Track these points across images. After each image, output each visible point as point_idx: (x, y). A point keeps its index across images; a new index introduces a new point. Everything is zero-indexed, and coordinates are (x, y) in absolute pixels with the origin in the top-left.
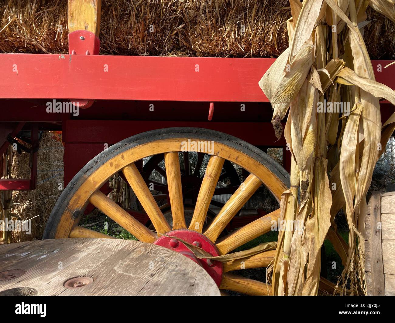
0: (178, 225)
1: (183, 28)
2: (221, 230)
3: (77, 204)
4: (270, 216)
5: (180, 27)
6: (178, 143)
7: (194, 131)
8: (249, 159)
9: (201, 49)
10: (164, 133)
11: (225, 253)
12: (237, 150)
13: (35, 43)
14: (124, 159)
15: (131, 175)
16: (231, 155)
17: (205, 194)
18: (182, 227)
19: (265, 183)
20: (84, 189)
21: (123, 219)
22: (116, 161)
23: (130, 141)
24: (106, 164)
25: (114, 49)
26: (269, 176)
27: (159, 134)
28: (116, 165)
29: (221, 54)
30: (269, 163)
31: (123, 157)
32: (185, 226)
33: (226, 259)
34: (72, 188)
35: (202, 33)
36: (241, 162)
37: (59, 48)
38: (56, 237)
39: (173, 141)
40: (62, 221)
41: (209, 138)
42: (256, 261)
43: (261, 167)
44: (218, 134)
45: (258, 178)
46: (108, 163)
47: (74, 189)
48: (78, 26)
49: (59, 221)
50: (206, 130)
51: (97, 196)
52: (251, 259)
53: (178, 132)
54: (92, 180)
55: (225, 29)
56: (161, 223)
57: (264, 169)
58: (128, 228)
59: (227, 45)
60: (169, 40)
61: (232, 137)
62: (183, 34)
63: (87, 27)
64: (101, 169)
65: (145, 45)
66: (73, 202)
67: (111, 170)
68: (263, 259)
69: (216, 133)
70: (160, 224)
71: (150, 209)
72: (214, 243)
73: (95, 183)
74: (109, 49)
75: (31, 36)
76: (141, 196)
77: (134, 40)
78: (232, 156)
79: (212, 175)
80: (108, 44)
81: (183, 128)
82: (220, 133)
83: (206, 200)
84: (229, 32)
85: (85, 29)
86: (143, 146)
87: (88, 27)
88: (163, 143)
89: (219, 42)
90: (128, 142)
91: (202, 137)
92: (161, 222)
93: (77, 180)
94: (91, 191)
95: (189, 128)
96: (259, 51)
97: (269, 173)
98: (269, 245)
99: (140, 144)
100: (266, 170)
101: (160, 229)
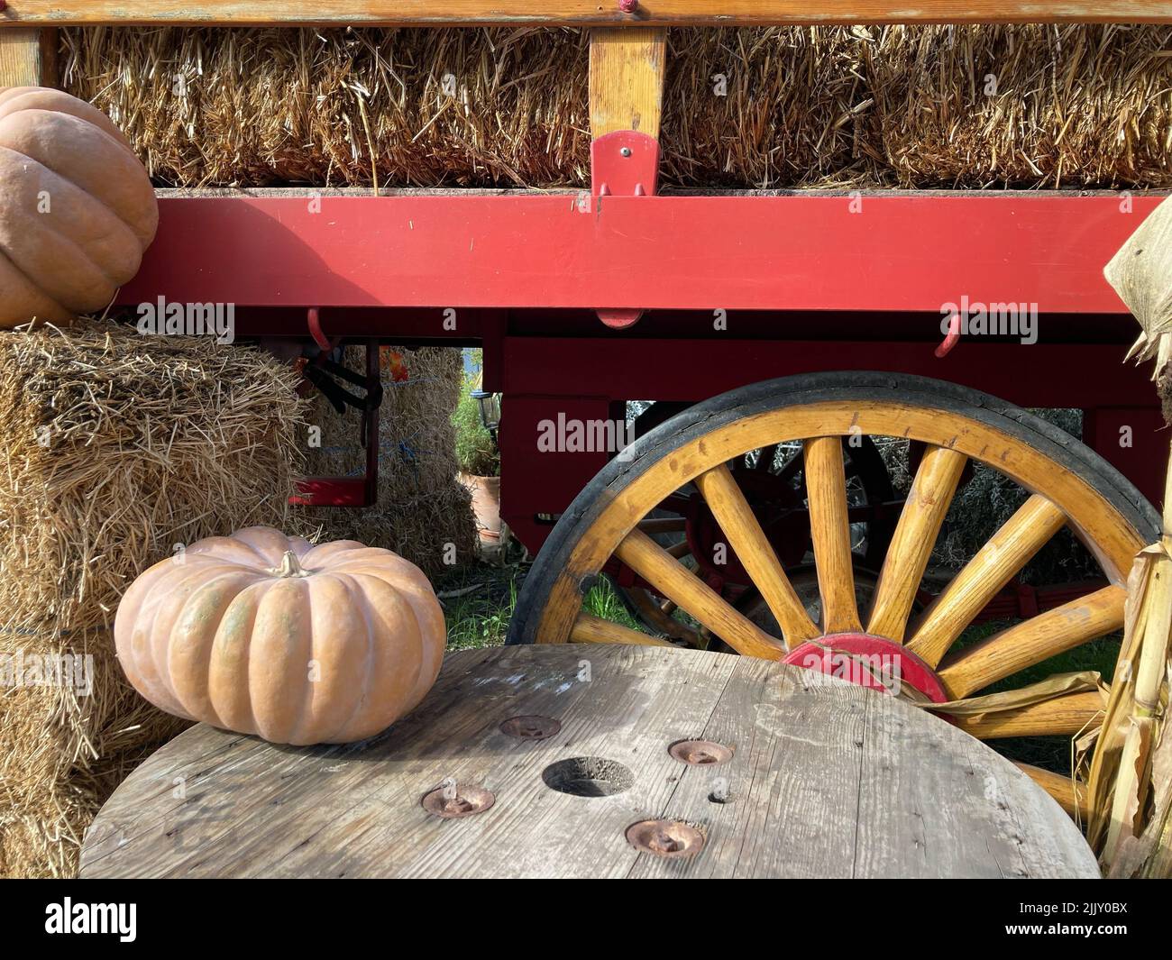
0: (842, 620)
1: (868, 110)
2: (952, 638)
3: (590, 559)
4: (1085, 606)
5: (857, 109)
6: (847, 412)
7: (892, 382)
8: (1037, 458)
9: (915, 166)
10: (810, 387)
11: (963, 696)
12: (1004, 433)
13: (496, 162)
14: (704, 453)
15: (721, 492)
16: (987, 446)
17: (916, 546)
18: (851, 626)
19: (1077, 520)
20: (606, 525)
21: (702, 600)
22: (684, 456)
23: (721, 408)
24: (659, 465)
25: (689, 172)
26: (1090, 502)
27: (798, 388)
28: (684, 466)
29: (971, 181)
30: (1092, 469)
31: (702, 447)
32: (859, 624)
33: (968, 710)
34: (578, 520)
35: (921, 122)
36: (1014, 464)
37: (551, 173)
38: (539, 639)
39: (834, 407)
40: (552, 601)
41: (931, 402)
42: (1043, 717)
43: (1070, 479)
44: (955, 392)
45: (1059, 506)
46: (666, 462)
47: (582, 524)
48: (615, 120)
49: (546, 601)
50: (921, 380)
51: (637, 541)
52: (1031, 712)
53: (846, 384)
54: (625, 502)
55: (989, 113)
56: (797, 616)
57: (1075, 483)
58: (713, 624)
59: (990, 157)
60: (827, 142)
61: (993, 399)
62: (866, 126)
63: (636, 123)
64: (649, 475)
65: (767, 158)
66: (579, 555)
67: (672, 479)
68: (1064, 715)
69: (950, 389)
70: (795, 617)
71: (771, 580)
72: (935, 668)
73: (634, 510)
74: (675, 172)
75: (486, 143)
76: (747, 546)
77: (739, 147)
78: (991, 450)
79: (935, 497)
80: (674, 161)
81: (862, 373)
82: (960, 389)
83: (917, 560)
84: (999, 124)
85: (631, 129)
86: (753, 420)
87: (639, 122)
88: (806, 414)
89: (968, 148)
90: (716, 410)
91: (911, 399)
92: (798, 612)
93: (590, 501)
94: (623, 529)
95: (878, 375)
96: (1080, 171)
97: (1090, 494)
98: (1078, 679)
99: (746, 414)
100: (1080, 488)
101: (793, 629)
